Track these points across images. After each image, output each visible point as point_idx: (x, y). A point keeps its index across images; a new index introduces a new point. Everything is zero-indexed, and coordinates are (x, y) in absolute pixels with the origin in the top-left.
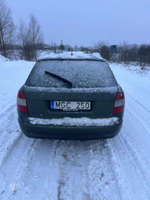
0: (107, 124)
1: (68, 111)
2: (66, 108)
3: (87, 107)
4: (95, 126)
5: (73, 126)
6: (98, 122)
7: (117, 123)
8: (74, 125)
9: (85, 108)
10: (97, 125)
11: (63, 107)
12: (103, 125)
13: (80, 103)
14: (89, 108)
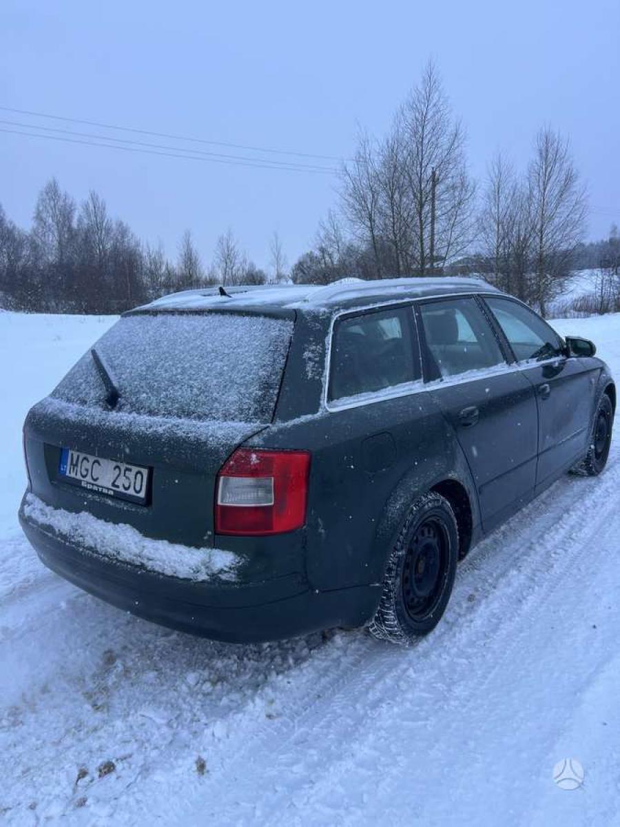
0: (183, 572)
1: (91, 491)
2: (88, 479)
3: (138, 488)
4: (142, 566)
5: (90, 548)
6: (157, 556)
7: (224, 577)
8: (92, 544)
9: (131, 492)
10: (149, 564)
11: (84, 473)
12: (169, 572)
13: (123, 466)
14: (142, 495)
